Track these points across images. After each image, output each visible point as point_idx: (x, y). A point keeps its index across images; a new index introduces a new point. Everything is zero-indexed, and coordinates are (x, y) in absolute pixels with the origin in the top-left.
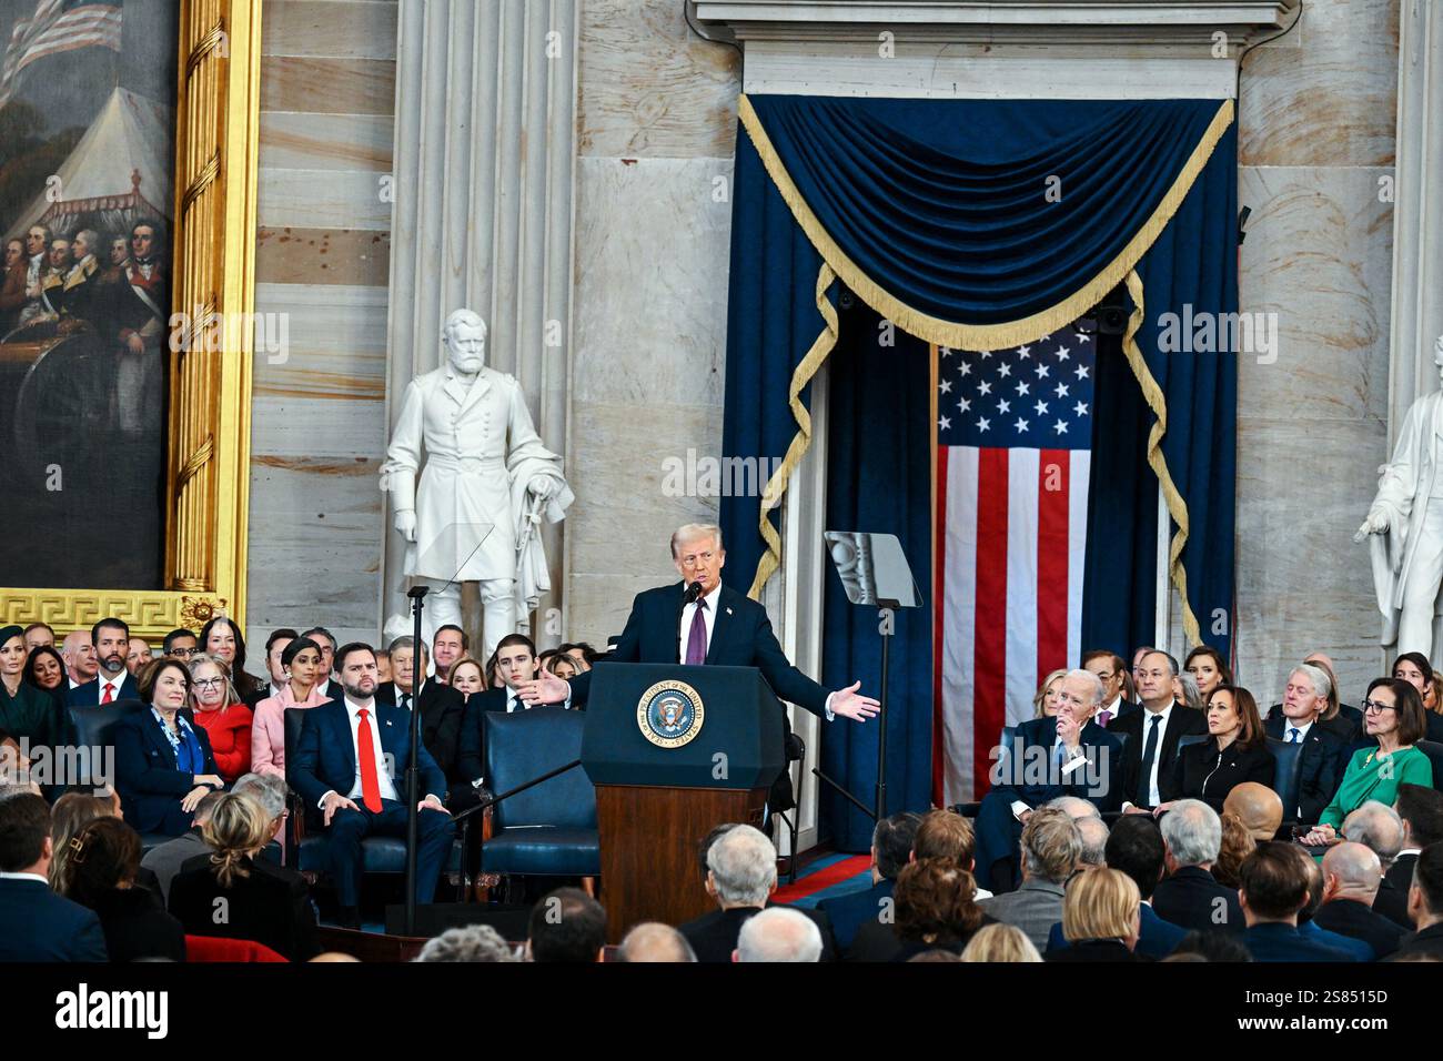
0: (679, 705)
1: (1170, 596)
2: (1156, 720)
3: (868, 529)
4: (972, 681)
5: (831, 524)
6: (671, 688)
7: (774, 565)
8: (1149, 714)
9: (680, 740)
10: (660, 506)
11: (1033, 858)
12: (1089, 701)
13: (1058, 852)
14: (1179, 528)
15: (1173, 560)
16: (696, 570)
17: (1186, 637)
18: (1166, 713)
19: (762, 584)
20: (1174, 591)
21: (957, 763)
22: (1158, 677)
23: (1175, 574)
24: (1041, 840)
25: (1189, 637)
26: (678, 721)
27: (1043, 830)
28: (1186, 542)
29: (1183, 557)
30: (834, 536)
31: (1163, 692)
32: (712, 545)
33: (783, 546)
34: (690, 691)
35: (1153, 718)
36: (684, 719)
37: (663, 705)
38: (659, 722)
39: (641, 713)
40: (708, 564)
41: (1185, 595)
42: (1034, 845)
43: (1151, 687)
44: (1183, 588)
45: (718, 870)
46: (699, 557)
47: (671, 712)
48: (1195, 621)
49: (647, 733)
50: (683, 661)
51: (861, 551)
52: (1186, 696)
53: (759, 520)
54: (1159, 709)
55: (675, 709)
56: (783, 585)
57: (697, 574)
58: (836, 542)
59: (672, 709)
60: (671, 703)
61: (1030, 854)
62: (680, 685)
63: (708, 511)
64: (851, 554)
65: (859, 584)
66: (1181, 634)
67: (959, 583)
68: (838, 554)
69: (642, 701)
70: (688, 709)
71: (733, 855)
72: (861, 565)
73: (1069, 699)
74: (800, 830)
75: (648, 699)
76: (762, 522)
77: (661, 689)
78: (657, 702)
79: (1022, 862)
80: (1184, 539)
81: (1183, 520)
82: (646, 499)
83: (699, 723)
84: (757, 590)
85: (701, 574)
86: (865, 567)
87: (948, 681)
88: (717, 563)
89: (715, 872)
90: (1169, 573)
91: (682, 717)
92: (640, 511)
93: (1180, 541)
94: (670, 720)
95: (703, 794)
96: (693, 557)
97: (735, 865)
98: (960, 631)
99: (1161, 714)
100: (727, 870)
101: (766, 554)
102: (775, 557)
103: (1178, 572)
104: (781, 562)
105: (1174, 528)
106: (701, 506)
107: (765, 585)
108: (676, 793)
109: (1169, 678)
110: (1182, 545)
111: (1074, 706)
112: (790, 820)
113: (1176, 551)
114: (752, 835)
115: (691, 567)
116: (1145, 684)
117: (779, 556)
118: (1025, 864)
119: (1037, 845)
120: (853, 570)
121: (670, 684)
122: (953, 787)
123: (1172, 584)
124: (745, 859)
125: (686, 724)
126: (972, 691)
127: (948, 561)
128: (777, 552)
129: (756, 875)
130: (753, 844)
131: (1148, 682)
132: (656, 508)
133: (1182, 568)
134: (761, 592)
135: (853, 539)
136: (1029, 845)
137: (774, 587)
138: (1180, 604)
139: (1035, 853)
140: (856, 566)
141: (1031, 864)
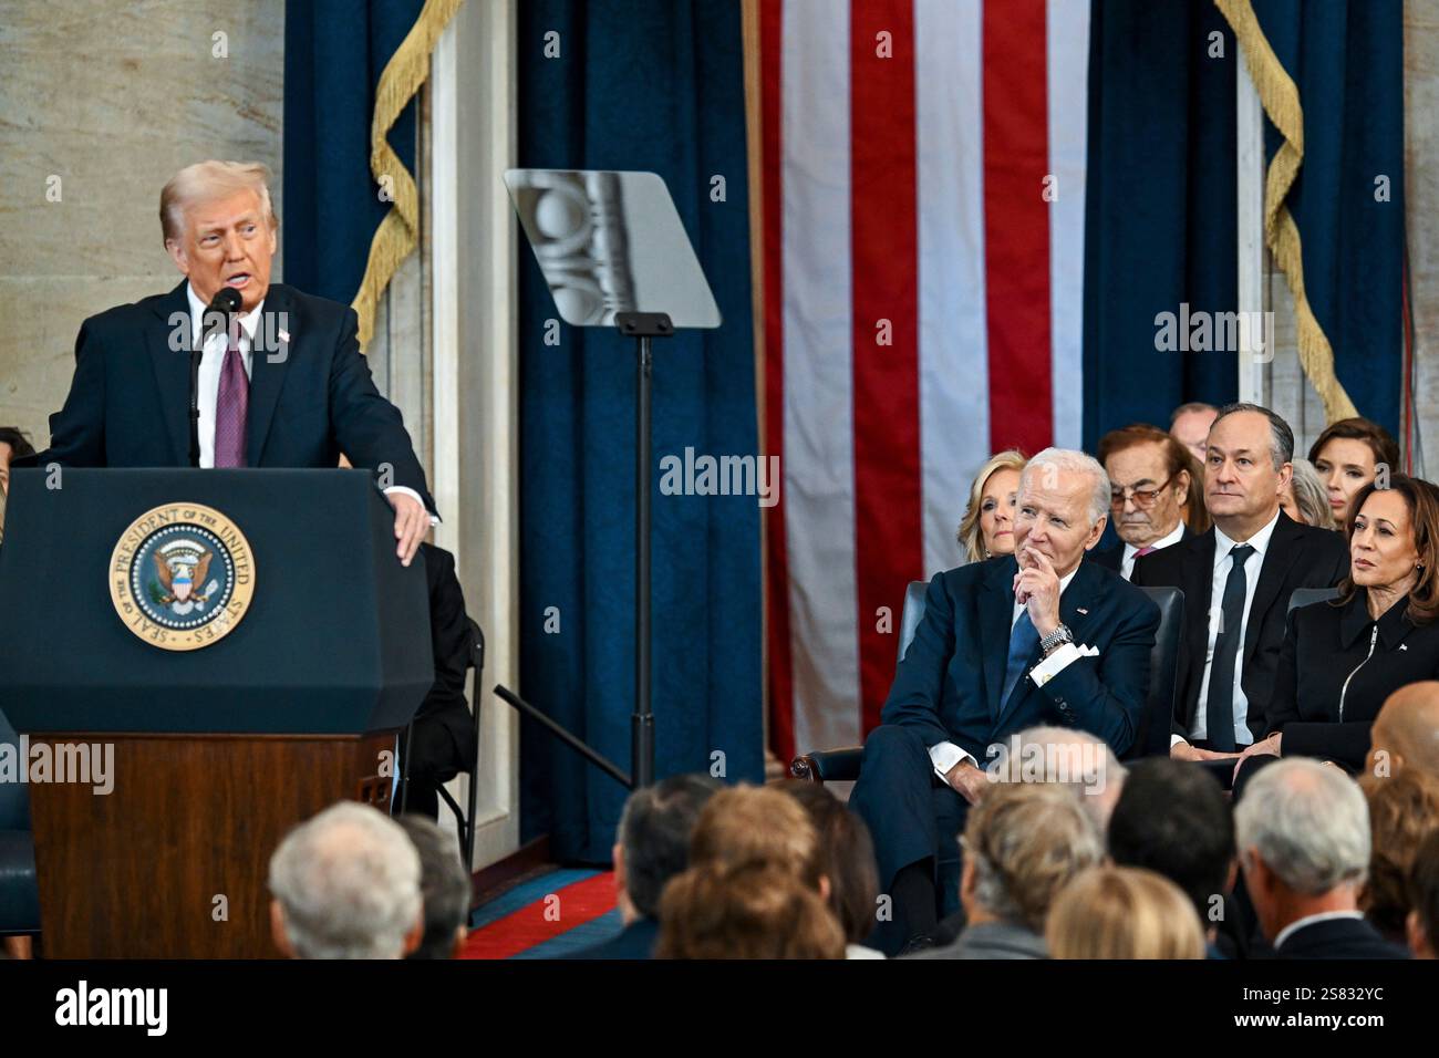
0: (200, 556)
1: (1269, 287)
2: (1241, 555)
3: (614, 162)
4: (848, 485)
5: (527, 154)
6: (181, 519)
7: (405, 246)
8: (1224, 543)
9: (203, 632)
10: (152, 123)
11: (989, 878)
12: (1084, 518)
13: (1046, 864)
14: (1282, 139)
15: (1271, 209)
16: (226, 259)
17: (1304, 376)
18: (1260, 540)
19: (381, 287)
20: (1276, 276)
21: (820, 663)
22: (1248, 467)
23: (1277, 239)
24: (1011, 838)
25: (1311, 376)
26: (198, 591)
27: (1012, 817)
28: (1300, 171)
29: (1293, 201)
30: (541, 178)
31: (1257, 500)
32: (256, 206)
33: (423, 203)
34: (222, 525)
35: (1233, 552)
36: (213, 587)
37: (165, 558)
38: (156, 594)
39: (117, 576)
40: (250, 248)
41: (1299, 285)
42: (994, 847)
43: (1230, 489)
44: (1295, 269)
45: (295, 899)
46: (231, 233)
47: (184, 572)
48: (1323, 340)
49: (132, 618)
50: (207, 461)
51: (599, 208)
52: (1300, 502)
53: (369, 149)
54: (1245, 532)
55: (190, 565)
56: (426, 289)
57: (228, 270)
58: (541, 193)
59: (184, 562)
60: (182, 552)
61: (985, 868)
62: (199, 513)
63: (259, 133)
64: (578, 215)
65: (596, 281)
66: (1294, 370)
67: (815, 273)
68: (549, 216)
69: (118, 552)
70: (218, 565)
71: (327, 866)
72: (601, 241)
73: (1041, 517)
74: (479, 820)
75: (133, 546)
76: (376, 153)
77: (158, 523)
78: (152, 551)
79: (965, 883)
80: (1295, 163)
81: (1290, 121)
82: (122, 109)
83: (243, 593)
84: (370, 302)
85: (239, 268)
86: (610, 243)
87: (796, 485)
88: (266, 245)
89: (288, 905)
90: (1264, 238)
91: (206, 583)
92: (109, 136)
93: (1286, 168)
94: (182, 590)
95: (257, 746)
96: (221, 232)
97: (329, 888)
98: (819, 376)
99: (1251, 542)
100: (313, 899)
101: (386, 223)
102: (407, 226)
103: (1283, 236)
104: (421, 238)
105: (1273, 139)
106: (240, 122)
107: (388, 285)
108: (200, 748)
109: (1272, 467)
110: (1291, 176)
111: (1055, 532)
112: (457, 800)
113: (1278, 191)
114: (366, 824)
115: (215, 255)
116: (1219, 482)
117: (415, 226)
118: (972, 888)
119: (1002, 848)
120: (583, 252)
121: (179, 511)
122: (815, 717)
123: (1270, 261)
124: (350, 876)
125: (215, 600)
126: (848, 507)
127: (790, 225)
128: (412, 216)
129: (375, 909)
130: (367, 843)
131: (1225, 476)
132: (143, 130)
133: (1291, 226)
134: (377, 304)
135: (581, 184)
136: (984, 846)
137: (407, 292)
138: (1289, 305)
139: (996, 866)
140: (590, 242)
141: (987, 888)
